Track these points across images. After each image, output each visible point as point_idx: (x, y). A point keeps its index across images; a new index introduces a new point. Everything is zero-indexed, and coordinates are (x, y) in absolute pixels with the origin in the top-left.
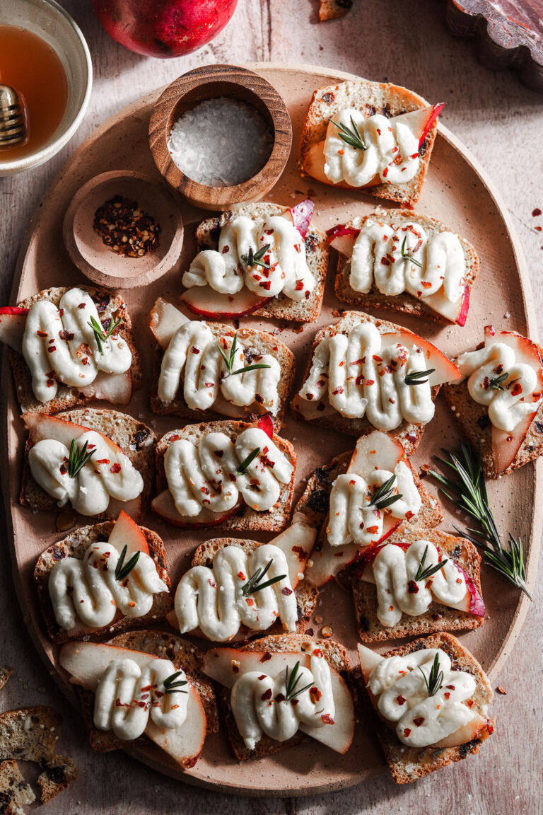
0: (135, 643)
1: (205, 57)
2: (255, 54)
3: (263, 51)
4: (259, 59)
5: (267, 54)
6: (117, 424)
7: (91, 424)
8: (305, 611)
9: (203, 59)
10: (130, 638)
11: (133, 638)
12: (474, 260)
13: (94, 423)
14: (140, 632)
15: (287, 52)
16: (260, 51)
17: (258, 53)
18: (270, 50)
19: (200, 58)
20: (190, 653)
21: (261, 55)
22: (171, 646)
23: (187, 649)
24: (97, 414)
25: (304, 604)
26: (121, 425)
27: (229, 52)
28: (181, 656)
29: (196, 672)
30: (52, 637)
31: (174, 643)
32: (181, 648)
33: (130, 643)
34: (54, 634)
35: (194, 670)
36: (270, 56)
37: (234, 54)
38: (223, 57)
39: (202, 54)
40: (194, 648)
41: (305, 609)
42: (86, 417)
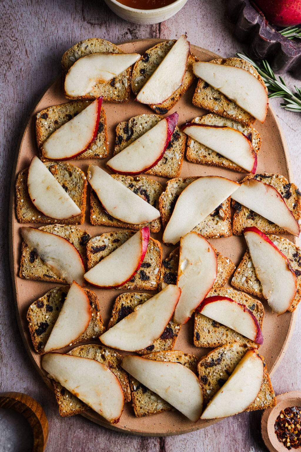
0: (84, 352)
1: (126, 35)
2: (152, 35)
3: (156, 33)
4: (154, 37)
5: (158, 35)
6: (72, 232)
7: (58, 232)
8: (175, 332)
9: (125, 36)
10: (81, 349)
11: (83, 349)
12: (259, 140)
13: (59, 232)
14: (86, 345)
15: (168, 34)
16: (155, 33)
17: (153, 35)
18: (160, 33)
19: (124, 36)
20: (114, 356)
21: (155, 35)
22: (103, 353)
23: (112, 354)
24: (61, 227)
25: (174, 327)
26: (74, 232)
27: (139, 33)
28: (109, 358)
29: (117, 367)
30: (37, 351)
31: (105, 352)
32: (109, 354)
33: (81, 352)
34: (38, 349)
35: (117, 366)
36: (160, 36)
37: (141, 35)
38: (135, 36)
39: (124, 34)
40: (116, 353)
41: (175, 330)
42: (55, 229)
